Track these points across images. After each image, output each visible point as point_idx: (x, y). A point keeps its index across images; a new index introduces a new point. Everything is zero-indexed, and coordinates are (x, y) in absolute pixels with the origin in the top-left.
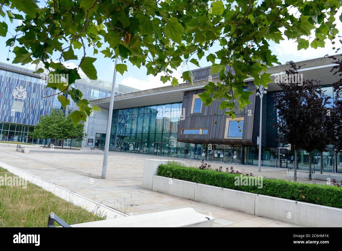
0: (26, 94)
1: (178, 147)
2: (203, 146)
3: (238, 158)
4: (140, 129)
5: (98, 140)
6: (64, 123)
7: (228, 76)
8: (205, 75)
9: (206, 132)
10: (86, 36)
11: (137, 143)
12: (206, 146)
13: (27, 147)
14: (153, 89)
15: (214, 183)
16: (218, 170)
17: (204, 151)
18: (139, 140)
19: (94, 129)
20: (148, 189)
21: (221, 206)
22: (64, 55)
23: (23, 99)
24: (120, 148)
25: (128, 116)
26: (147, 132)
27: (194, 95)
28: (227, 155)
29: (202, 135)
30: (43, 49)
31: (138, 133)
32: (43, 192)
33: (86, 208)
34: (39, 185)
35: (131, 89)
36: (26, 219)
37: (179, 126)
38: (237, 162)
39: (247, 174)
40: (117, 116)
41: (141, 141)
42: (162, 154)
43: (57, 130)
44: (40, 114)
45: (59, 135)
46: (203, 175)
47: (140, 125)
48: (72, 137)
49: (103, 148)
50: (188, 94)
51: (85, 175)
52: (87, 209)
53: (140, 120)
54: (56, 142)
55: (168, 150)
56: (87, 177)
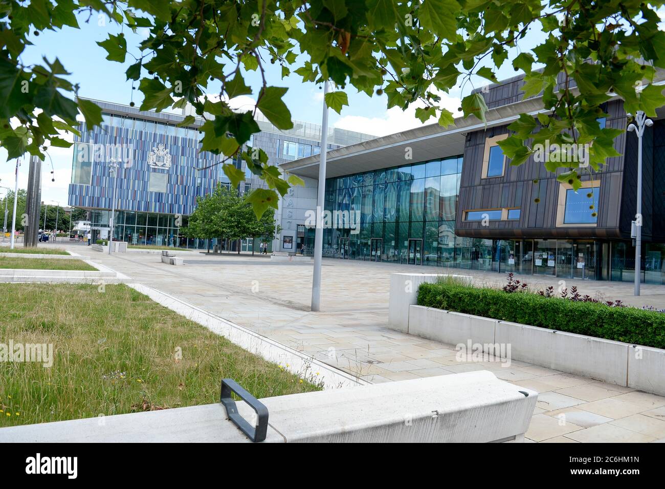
0: (169, 160)
1: (458, 246)
2: (509, 243)
3: (587, 267)
4: (379, 214)
5: (301, 237)
6: (239, 209)
7: (563, 99)
8: (510, 95)
9: (516, 214)
10: (265, 44)
11: (375, 241)
12: (517, 244)
13: (179, 255)
14: (403, 133)
15: (535, 321)
16: (545, 294)
17: (513, 255)
18: (378, 234)
19: (294, 218)
20: (401, 332)
21: (553, 367)
22: (226, 86)
23: (167, 168)
24: (342, 251)
25: (354, 190)
26: (394, 220)
27: (487, 139)
28: (563, 260)
29: (508, 222)
30: (190, 79)
31: (375, 221)
32: (210, 337)
33: (286, 367)
34: (203, 323)
35: (359, 136)
36: (183, 384)
37: (457, 203)
38: (585, 276)
39: (608, 302)
40: (334, 191)
41: (384, 236)
42: (426, 262)
43: (227, 221)
44: (197, 194)
45: (231, 232)
46: (511, 305)
47: (380, 207)
48: (254, 235)
49: (311, 253)
50: (474, 138)
51: (282, 304)
52: (289, 369)
53: (379, 197)
54: (228, 244)
55: (438, 253)
56: (285, 308)
